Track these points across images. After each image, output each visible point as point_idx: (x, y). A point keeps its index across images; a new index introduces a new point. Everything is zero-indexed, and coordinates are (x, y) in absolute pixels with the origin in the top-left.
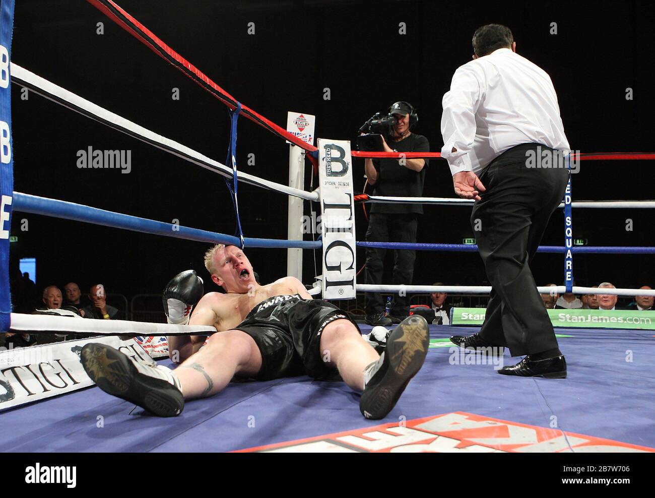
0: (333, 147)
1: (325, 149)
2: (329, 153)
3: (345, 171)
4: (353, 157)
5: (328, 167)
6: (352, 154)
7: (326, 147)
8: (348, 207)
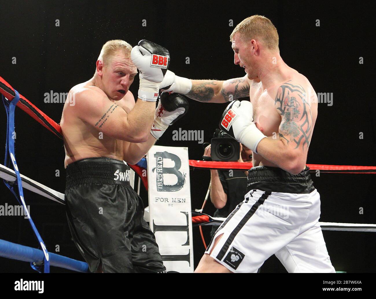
0: (166, 155)
1: (155, 158)
2: (161, 162)
3: (180, 184)
4: (191, 168)
5: (159, 180)
6: (190, 163)
7: (157, 154)
8: (184, 228)
